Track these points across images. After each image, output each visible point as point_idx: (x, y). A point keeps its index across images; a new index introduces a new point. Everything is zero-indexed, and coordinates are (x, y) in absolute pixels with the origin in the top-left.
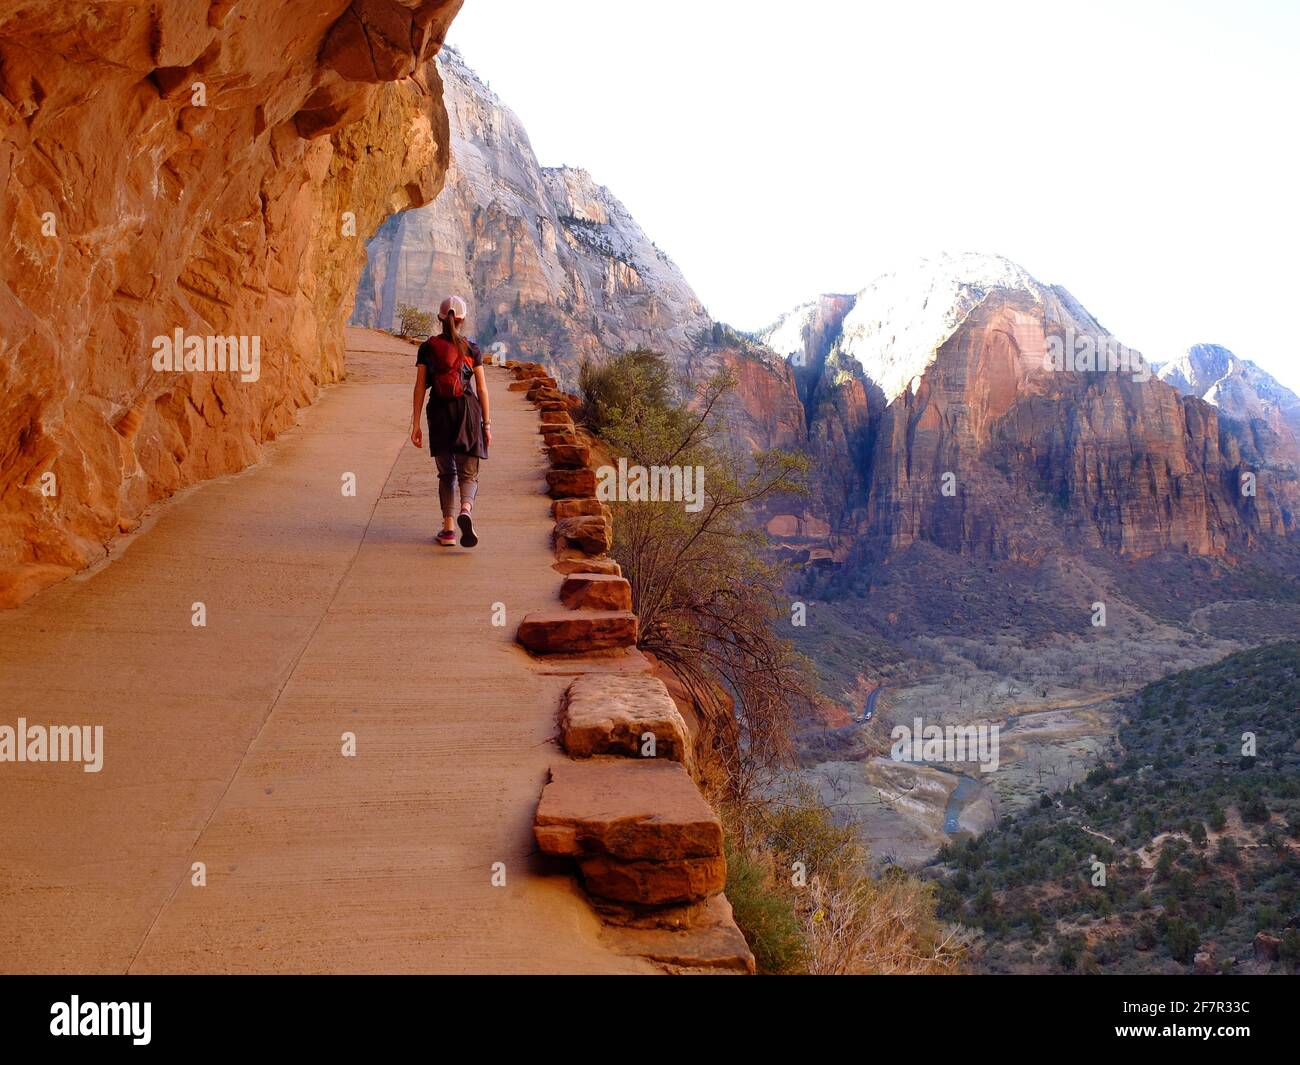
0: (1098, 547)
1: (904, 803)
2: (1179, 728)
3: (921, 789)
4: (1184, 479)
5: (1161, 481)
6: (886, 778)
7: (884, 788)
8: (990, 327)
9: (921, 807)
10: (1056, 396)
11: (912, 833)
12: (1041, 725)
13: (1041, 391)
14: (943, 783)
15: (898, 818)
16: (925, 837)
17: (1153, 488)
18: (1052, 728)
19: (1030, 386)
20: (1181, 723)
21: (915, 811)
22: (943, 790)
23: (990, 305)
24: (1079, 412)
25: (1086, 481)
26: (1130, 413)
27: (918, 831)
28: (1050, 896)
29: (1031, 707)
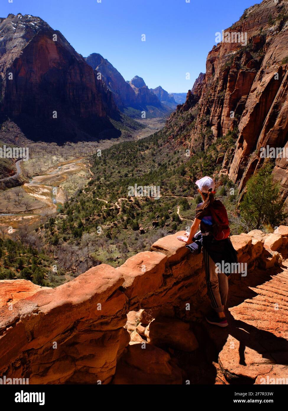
0: (74, 115)
1: (39, 197)
2: (106, 167)
3: (42, 192)
4: (96, 95)
5: (90, 95)
6: (31, 190)
7: (32, 193)
8: (40, 43)
9: (44, 197)
10: (61, 68)
11: (45, 205)
12: (69, 169)
13: (56, 66)
14: (48, 189)
15: (39, 202)
16: (49, 206)
17: (88, 97)
18: (72, 169)
19: (53, 64)
20: (106, 165)
21: (43, 199)
22: (49, 191)
23: (40, 35)
24: (67, 74)
25: (70, 95)
26: (81, 75)
27: (47, 205)
28: (97, 219)
29: (64, 163)
